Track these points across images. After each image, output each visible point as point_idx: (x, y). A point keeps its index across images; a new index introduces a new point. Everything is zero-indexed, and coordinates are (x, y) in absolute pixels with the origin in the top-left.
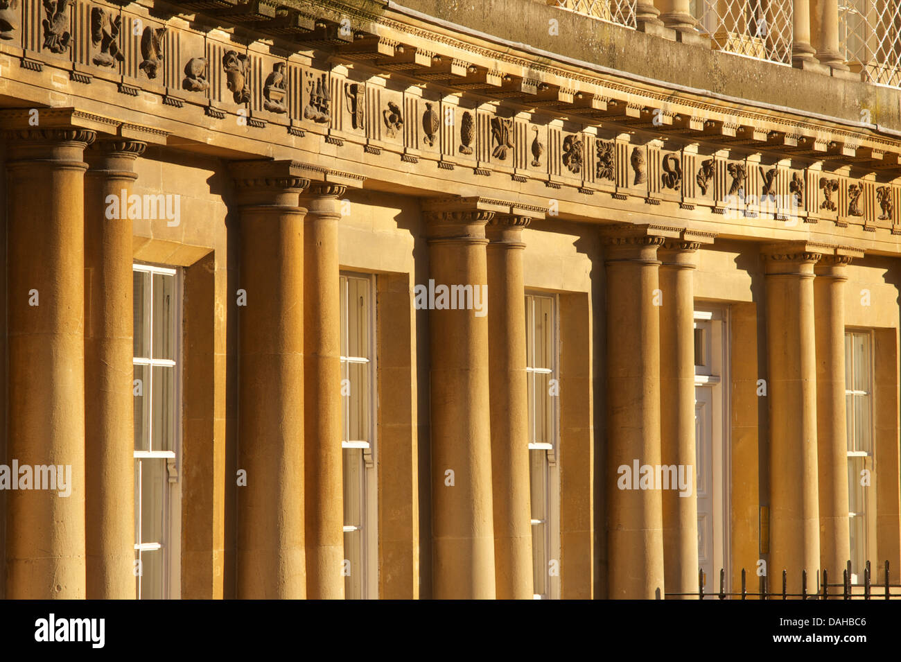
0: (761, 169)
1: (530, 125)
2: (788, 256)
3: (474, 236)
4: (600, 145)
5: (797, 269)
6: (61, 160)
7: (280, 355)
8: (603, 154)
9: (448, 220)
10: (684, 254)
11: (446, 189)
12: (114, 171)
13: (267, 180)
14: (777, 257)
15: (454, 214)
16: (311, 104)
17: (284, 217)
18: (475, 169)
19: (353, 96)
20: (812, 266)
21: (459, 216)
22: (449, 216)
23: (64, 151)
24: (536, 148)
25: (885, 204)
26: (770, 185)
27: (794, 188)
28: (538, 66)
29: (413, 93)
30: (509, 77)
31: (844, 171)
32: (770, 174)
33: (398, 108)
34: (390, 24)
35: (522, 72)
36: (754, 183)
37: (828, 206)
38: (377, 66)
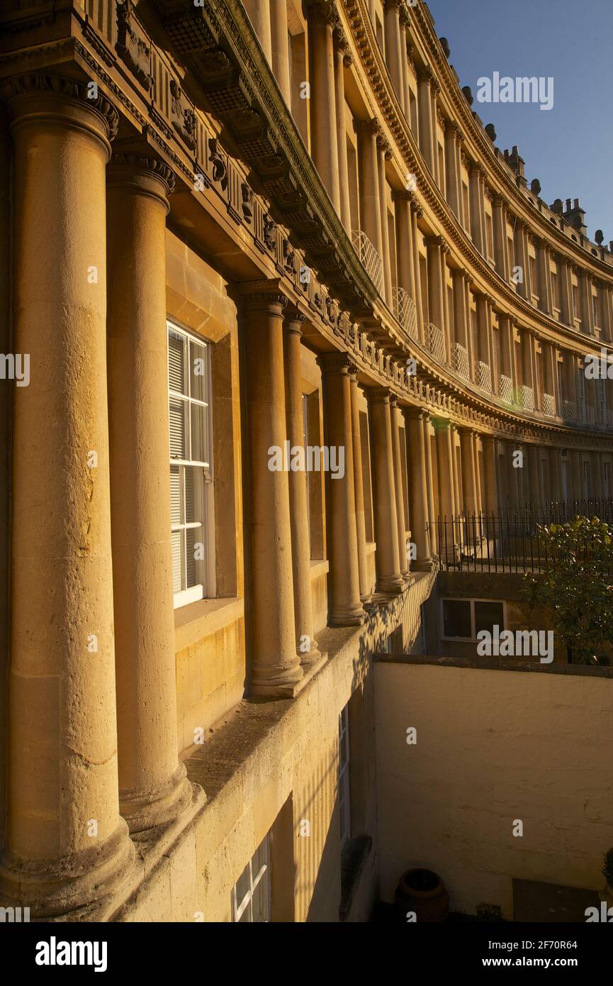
25: (461, 410)
26: (442, 401)
27: (447, 402)
28: (407, 342)
29: (373, 344)
30: (400, 343)
31: (454, 400)
32: (442, 398)
33: (370, 348)
34: (377, 305)
35: (403, 342)
36: (439, 399)
37: (452, 409)
38: (366, 327)
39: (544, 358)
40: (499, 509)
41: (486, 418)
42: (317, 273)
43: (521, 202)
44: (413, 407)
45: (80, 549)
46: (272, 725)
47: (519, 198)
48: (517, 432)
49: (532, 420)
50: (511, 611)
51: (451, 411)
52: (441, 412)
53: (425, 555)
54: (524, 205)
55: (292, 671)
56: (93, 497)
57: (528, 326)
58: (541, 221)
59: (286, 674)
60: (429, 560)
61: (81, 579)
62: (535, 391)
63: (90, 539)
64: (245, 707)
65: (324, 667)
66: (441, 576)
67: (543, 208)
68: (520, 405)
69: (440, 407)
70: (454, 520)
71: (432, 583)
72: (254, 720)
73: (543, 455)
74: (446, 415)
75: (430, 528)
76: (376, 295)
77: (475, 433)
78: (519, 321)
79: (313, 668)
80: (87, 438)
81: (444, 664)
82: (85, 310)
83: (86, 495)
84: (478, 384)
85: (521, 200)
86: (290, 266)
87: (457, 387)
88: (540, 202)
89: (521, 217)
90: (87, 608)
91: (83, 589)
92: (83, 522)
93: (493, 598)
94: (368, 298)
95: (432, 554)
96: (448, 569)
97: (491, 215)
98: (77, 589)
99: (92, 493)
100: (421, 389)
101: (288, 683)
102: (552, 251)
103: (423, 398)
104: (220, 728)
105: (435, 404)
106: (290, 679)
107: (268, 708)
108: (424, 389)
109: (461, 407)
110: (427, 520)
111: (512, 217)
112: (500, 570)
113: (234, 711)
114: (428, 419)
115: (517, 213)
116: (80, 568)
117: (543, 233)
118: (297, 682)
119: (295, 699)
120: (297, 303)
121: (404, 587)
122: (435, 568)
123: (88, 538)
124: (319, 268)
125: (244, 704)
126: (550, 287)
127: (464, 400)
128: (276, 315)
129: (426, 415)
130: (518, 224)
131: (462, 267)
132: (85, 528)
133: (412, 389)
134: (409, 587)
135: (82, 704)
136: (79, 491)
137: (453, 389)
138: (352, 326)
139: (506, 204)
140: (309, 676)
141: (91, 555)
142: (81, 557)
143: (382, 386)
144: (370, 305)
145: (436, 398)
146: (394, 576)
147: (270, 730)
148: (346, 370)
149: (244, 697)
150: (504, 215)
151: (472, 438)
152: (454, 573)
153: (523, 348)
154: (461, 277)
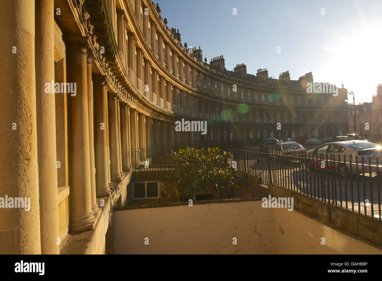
25: (140, 106)
26: (133, 101)
27: (135, 102)
28: (125, 75)
29: (112, 74)
30: (123, 75)
33: (111, 75)
34: (117, 57)
35: (124, 75)
38: (110, 66)
39: (167, 88)
40: (151, 146)
41: (148, 110)
42: (96, 38)
43: (161, 26)
44: (124, 103)
45: (26, 160)
46: (88, 242)
47: (160, 24)
48: (158, 116)
49: (163, 111)
50: (161, 185)
51: (136, 106)
52: (133, 106)
53: (127, 165)
54: (162, 27)
55: (91, 218)
56: (32, 133)
57: (162, 75)
58: (167, 35)
59: (88, 219)
60: (129, 167)
61: (27, 176)
62: (164, 101)
63: (31, 154)
64: (70, 237)
65: (101, 215)
66: (134, 174)
67: (168, 30)
68: (159, 105)
69: (133, 104)
70: (137, 150)
71: (130, 176)
72: (78, 242)
73: (166, 125)
74: (135, 107)
75: (129, 154)
76: (117, 53)
77: (144, 115)
78: (160, 73)
79: (98, 215)
80: (29, 101)
81: (144, 208)
82: (28, 33)
83: (29, 131)
84: (145, 95)
85: (161, 25)
86: (89, 32)
87: (139, 96)
88: (167, 28)
89: (160, 32)
90: (30, 191)
91: (28, 181)
92: (27, 145)
93: (154, 181)
94: (115, 53)
95: (130, 165)
96: (136, 170)
97: (150, 28)
98: (25, 181)
99: (32, 130)
100: (126, 95)
101: (90, 223)
102: (170, 48)
103: (127, 99)
104: (62, 249)
105: (131, 102)
106: (90, 221)
107: (83, 236)
108: (128, 96)
109: (140, 104)
110: (128, 150)
111: (157, 31)
112: (157, 169)
113: (66, 240)
114: (129, 108)
115: (159, 30)
116: (26, 170)
117: (168, 40)
118: (94, 222)
119: (94, 230)
120: (92, 50)
121: (122, 179)
122: (131, 170)
123: (30, 154)
124: (98, 36)
125: (69, 236)
126: (170, 61)
127: (142, 102)
128: (84, 53)
129: (128, 106)
130: (159, 34)
131: (141, 47)
132: (29, 149)
133: (124, 95)
134: (123, 179)
135: (28, 241)
136: (25, 129)
137: (138, 97)
138: (106, 64)
139: (156, 25)
140: (97, 219)
141: (31, 163)
142: (27, 164)
143: (114, 92)
144: (115, 56)
145: (132, 100)
146: (117, 174)
147: (88, 245)
148: (103, 83)
149: (69, 233)
150: (155, 29)
151: (143, 117)
152: (139, 172)
153: (160, 83)
154: (140, 51)
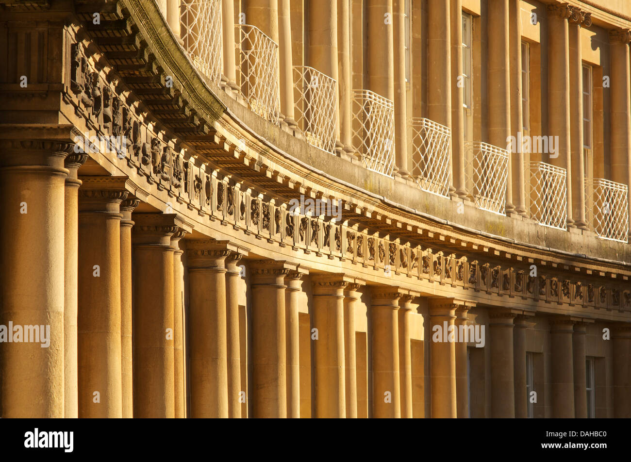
0: (324, 224)
1: (240, 192)
2: (330, 283)
3: (220, 267)
4: (264, 207)
5: (335, 292)
6: (111, 212)
7: (163, 348)
8: (266, 213)
9: (205, 256)
10: (294, 281)
11: (211, 235)
12: (125, 220)
13: (156, 227)
14: (322, 284)
15: (209, 252)
16: (174, 175)
17: (165, 252)
18: (221, 221)
19: (186, 170)
20: (343, 290)
21: (212, 253)
22: (206, 253)
23: (112, 206)
24: (243, 207)
25: (372, 250)
26: (327, 235)
27: (337, 237)
31: (356, 227)
32: (328, 228)
36: (322, 234)
37: (350, 250)
41: (435, 257)
69: (324, 250)
103: (288, 240)
105: (313, 247)
109: (371, 242)
114: (296, 283)
129: (292, 275)
133: (266, 227)
145: (315, 233)
151: (396, 313)
